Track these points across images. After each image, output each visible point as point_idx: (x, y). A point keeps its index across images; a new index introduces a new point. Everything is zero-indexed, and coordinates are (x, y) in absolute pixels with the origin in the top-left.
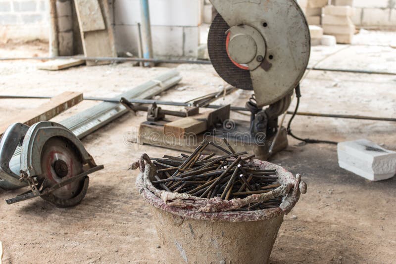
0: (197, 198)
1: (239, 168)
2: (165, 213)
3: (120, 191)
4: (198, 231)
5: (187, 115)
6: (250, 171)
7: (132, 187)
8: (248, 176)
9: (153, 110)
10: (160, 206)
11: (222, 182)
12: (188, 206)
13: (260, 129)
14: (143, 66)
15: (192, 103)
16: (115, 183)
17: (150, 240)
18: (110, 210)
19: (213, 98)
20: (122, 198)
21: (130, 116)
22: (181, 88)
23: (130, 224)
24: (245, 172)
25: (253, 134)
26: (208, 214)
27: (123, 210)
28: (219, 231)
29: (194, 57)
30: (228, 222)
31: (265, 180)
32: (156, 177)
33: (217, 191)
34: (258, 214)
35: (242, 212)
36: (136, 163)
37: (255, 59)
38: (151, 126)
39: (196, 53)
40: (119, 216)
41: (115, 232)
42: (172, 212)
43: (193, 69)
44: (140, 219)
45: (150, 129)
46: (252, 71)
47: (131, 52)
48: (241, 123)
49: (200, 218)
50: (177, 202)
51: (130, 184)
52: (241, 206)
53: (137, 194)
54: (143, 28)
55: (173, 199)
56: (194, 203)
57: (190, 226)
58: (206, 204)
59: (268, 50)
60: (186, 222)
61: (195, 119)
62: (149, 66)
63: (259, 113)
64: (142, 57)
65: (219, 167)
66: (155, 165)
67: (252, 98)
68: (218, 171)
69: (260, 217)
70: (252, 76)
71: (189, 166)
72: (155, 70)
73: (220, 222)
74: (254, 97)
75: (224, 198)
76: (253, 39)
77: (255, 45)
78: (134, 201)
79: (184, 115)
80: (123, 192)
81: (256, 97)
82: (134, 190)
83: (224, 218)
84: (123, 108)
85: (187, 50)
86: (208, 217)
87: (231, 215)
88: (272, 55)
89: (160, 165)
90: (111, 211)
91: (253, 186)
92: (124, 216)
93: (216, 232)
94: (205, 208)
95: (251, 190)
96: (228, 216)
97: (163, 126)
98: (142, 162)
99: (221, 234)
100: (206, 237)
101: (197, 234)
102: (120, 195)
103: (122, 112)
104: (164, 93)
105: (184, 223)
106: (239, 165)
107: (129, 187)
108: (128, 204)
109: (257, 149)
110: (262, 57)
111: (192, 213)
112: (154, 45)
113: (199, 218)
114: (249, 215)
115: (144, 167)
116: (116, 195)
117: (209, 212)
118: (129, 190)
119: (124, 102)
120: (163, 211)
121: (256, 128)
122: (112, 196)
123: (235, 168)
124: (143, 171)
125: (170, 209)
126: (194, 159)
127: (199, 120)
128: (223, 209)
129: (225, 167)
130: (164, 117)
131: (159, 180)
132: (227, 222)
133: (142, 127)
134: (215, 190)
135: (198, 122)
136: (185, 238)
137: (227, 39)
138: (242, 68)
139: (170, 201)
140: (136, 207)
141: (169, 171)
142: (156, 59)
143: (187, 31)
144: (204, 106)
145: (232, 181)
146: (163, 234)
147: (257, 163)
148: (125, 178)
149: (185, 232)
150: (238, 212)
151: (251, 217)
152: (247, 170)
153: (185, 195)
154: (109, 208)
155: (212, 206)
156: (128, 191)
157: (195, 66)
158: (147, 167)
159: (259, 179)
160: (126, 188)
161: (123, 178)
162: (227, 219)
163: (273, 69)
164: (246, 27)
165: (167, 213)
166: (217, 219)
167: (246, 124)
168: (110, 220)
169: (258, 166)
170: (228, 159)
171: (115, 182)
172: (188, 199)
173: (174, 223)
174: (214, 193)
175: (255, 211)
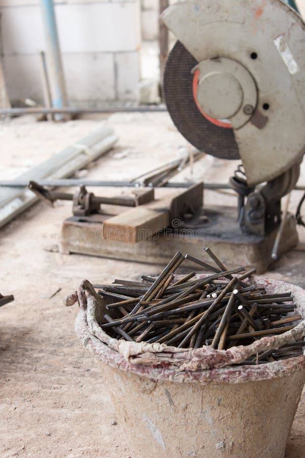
0: (176, 349)
1: (235, 295)
2: (126, 375)
3: (42, 334)
4: (180, 401)
5: (137, 203)
6: (253, 298)
7: (60, 327)
8: (250, 307)
9: (82, 198)
10: (119, 365)
11: (211, 320)
12: (163, 362)
13: (255, 220)
14: (53, 119)
15: (142, 180)
16: (33, 322)
17: (98, 412)
18: (30, 367)
19: (173, 170)
20: (46, 346)
21: (42, 206)
22: (118, 155)
23: (64, 388)
24: (245, 301)
25: (244, 228)
26: (196, 373)
27: (50, 365)
28: (213, 398)
29: (133, 101)
30: (228, 384)
31: (277, 311)
32: (107, 317)
33: (204, 333)
34: (272, 367)
35: (247, 366)
36: (73, 296)
37: (241, 111)
38: (81, 224)
39: (137, 95)
40: (45, 376)
41: (42, 403)
42: (139, 373)
43: (134, 120)
44: (79, 379)
45: (79, 229)
46: (238, 129)
47: (32, 98)
48: (223, 211)
49: (183, 380)
50: (146, 358)
51: (56, 321)
52: (246, 357)
53: (69, 338)
54: (50, 60)
55: (139, 354)
56: (172, 357)
57: (168, 393)
58: (191, 357)
59: (261, 95)
60: (162, 387)
61: (150, 210)
62: (64, 120)
63: (251, 194)
64: (51, 105)
65: (203, 295)
66: (102, 297)
67: (239, 171)
68: (202, 302)
69: (276, 373)
70: (238, 138)
71: (156, 295)
72: (74, 126)
73: (213, 385)
74: (242, 169)
75: (216, 347)
76: (236, 80)
77: (241, 88)
78: (66, 350)
79: (132, 203)
80: (47, 337)
81: (245, 169)
82: (64, 331)
83: (221, 378)
84: (30, 195)
85: (122, 89)
86: (196, 378)
87: (230, 373)
88: (268, 103)
89: (109, 296)
90: (31, 369)
91: (258, 322)
92: (53, 375)
93: (207, 399)
94: (190, 364)
95: (257, 329)
96: (225, 374)
97: (101, 223)
98: (83, 294)
99: (216, 402)
100: (193, 408)
101: (179, 404)
102: (43, 341)
103: (30, 201)
104: (92, 164)
105: (157, 389)
106: (235, 291)
107: (56, 327)
108: (57, 355)
109: (251, 252)
110: (252, 106)
111: (171, 374)
112: (69, 85)
113: (181, 381)
114: (259, 371)
115: (85, 302)
116: (37, 342)
117: (197, 371)
118: (57, 331)
119: (35, 187)
120: (122, 371)
121: (248, 219)
122: (29, 344)
123: (230, 295)
124: (85, 307)
125: (134, 369)
126: (163, 285)
127: (157, 210)
128: (219, 364)
129: (214, 295)
130: (99, 207)
131: (112, 322)
132: (225, 383)
133: (66, 227)
134: (201, 334)
135: (156, 215)
136: (160, 411)
137: (195, 80)
138: (220, 125)
139: (134, 357)
140: (70, 359)
141: (124, 306)
142: (73, 108)
143: (120, 59)
144: (161, 184)
145: (226, 317)
146: (124, 406)
147: (260, 282)
148: (48, 312)
149: (160, 402)
150: (241, 367)
151: (262, 374)
152: (247, 298)
153: (157, 347)
154: (28, 364)
155: (201, 361)
156: (54, 334)
157: (138, 115)
158: (90, 301)
159: (267, 309)
160: (51, 329)
161: (44, 313)
162: (224, 379)
163: (271, 125)
164: (224, 60)
165: (129, 375)
166: (209, 380)
167: (231, 211)
168: (32, 384)
169: (263, 289)
170: (216, 281)
171: (33, 320)
172: (163, 352)
173: (141, 390)
174: (199, 338)
175: (268, 364)
